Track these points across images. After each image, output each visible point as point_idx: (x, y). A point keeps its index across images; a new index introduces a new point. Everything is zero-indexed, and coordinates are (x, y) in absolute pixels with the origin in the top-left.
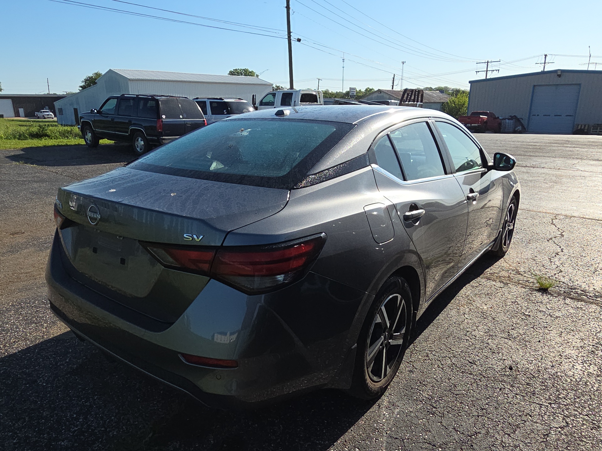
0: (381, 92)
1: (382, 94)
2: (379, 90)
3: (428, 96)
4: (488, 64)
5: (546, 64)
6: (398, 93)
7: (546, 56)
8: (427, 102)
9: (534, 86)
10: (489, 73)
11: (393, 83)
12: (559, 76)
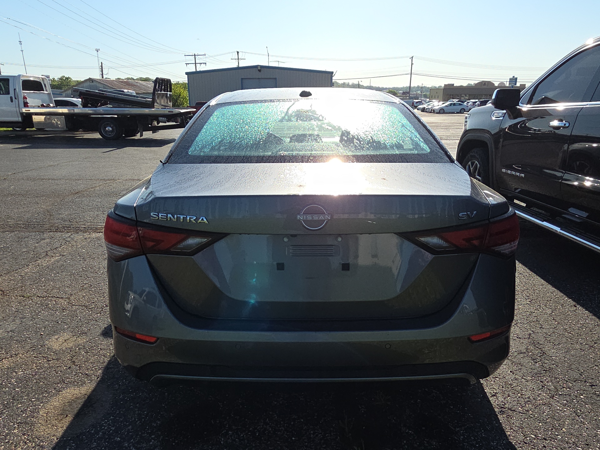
0: (92, 81)
1: (94, 83)
2: (90, 79)
3: (143, 87)
4: (195, 57)
5: (239, 60)
6: (113, 83)
7: (238, 52)
8: (145, 93)
9: (242, 79)
10: (198, 65)
11: (102, 72)
12: (260, 71)
